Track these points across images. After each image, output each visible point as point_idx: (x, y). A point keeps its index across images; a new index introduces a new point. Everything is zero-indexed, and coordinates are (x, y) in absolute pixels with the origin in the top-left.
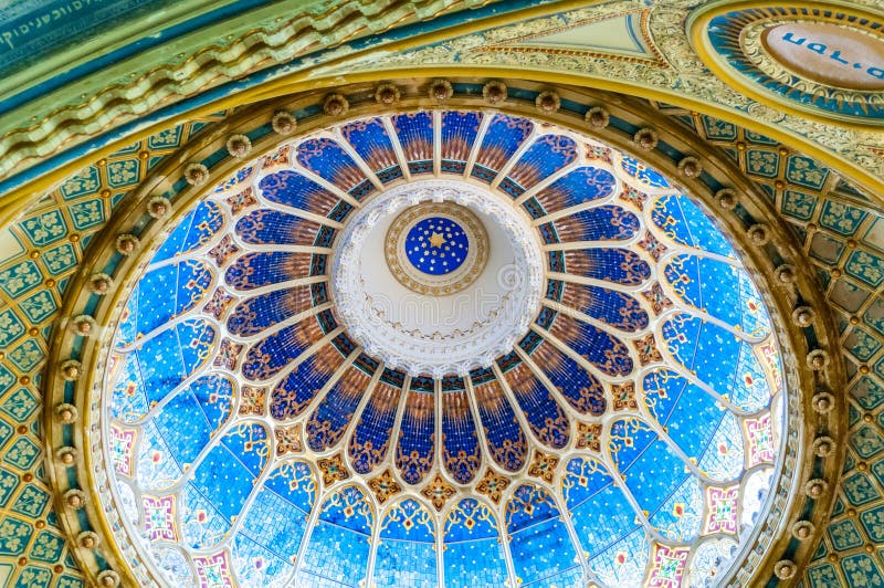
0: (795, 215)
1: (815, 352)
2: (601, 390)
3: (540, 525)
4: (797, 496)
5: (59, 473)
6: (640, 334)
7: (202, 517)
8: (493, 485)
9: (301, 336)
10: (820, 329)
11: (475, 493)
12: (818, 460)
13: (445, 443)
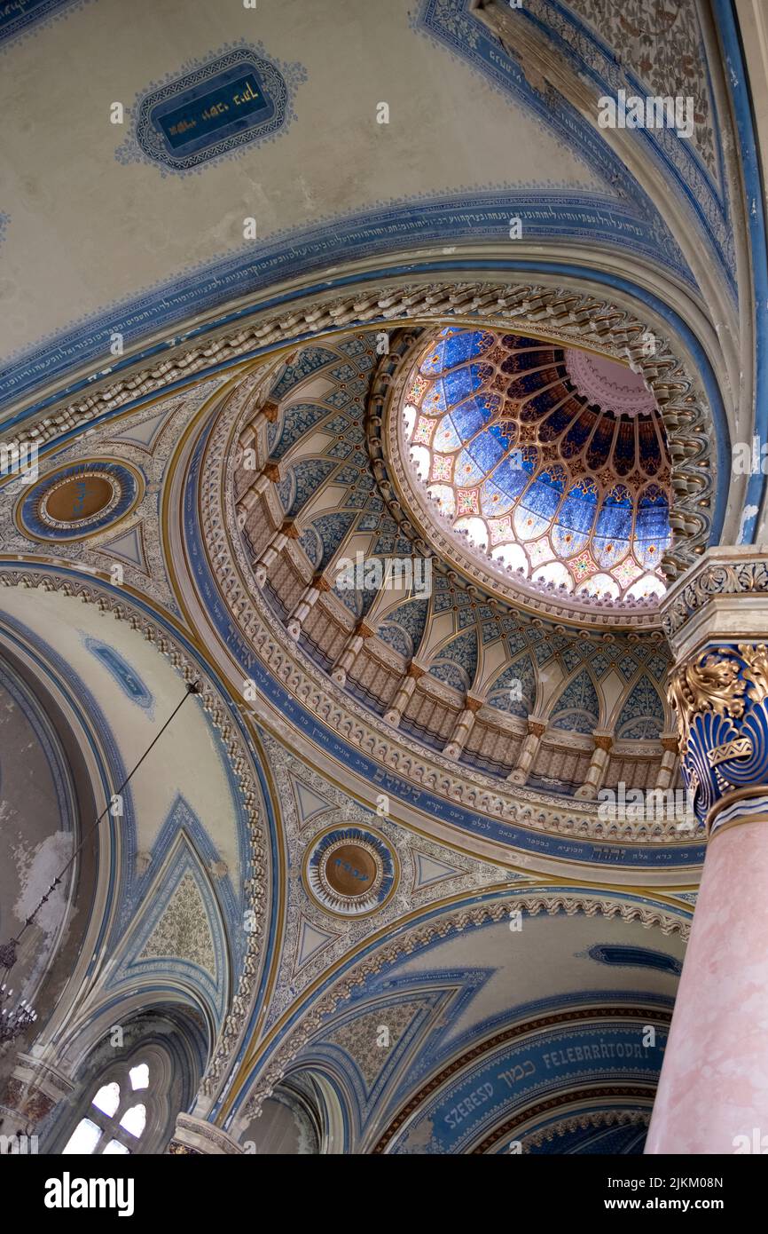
3: (656, 510)
5: (373, 450)
7: (468, 469)
8: (636, 479)
9: (545, 377)
11: (625, 483)
13: (616, 450)
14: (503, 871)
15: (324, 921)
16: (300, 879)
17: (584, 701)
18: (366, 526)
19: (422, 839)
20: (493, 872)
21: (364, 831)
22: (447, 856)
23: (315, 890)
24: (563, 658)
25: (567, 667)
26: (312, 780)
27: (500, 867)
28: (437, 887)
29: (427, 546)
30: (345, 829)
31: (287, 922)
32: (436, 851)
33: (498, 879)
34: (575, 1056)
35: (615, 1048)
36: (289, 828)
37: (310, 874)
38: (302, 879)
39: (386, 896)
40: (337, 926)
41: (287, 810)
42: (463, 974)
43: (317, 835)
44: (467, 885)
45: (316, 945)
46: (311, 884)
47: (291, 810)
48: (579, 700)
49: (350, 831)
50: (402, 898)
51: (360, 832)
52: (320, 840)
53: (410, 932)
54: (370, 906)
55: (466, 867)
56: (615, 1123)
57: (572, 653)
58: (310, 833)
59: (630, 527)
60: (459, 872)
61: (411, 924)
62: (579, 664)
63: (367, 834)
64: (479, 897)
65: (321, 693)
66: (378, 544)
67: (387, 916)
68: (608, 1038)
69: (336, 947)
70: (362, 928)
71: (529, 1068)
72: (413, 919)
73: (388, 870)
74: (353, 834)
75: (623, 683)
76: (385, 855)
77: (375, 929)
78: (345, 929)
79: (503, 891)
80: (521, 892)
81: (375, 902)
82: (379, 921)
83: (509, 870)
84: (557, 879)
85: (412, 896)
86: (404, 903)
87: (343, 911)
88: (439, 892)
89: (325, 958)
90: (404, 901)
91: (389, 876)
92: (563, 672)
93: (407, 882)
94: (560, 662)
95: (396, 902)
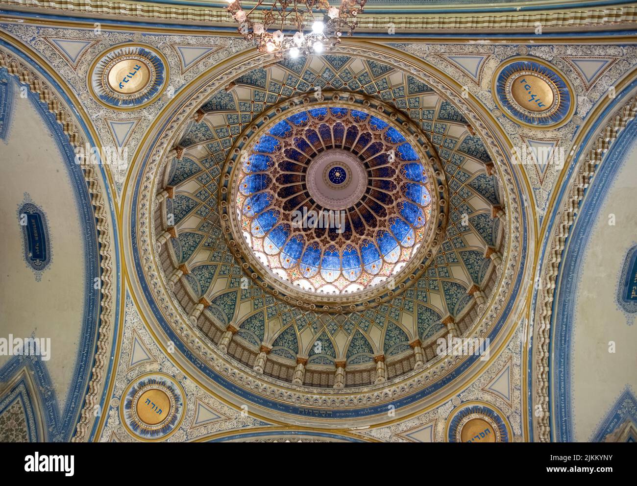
0: (353, 315)
1: (315, 307)
3: (261, 184)
4: (275, 286)
8: (275, 172)
10: (321, 309)
12: (284, 295)
13: (290, 162)
14: (122, 180)
15: (89, 57)
16: (130, 41)
17: (181, 168)
18: (327, 72)
19: (147, 126)
20: (121, 174)
21: (160, 88)
22: (133, 143)
23: (117, 51)
24: (209, 158)
25: (204, 160)
26: (211, 61)
27: (125, 178)
28: (109, 136)
29: (301, 103)
30: (164, 75)
32: (138, 136)
33: (116, 176)
36: (176, 38)
37: (132, 48)
38: (130, 43)
39: (104, 101)
40: (84, 67)
41: (191, 39)
43: (164, 56)
46: (123, 49)
47: (191, 42)
48: (182, 165)
49: (162, 78)
50: (102, 112)
51: (159, 85)
52: (158, 57)
53: (74, 118)
54: (97, 90)
58: (168, 51)
59: (255, 171)
61: (81, 121)
62: (205, 167)
63: (156, 90)
65: (261, 62)
66: (311, 73)
67: (88, 102)
69: (66, 68)
70: (80, 85)
73: (125, 102)
74: (159, 81)
75: (194, 193)
76: (136, 101)
77: (79, 95)
78: (81, 73)
79: (108, 182)
80: (108, 194)
81: (100, 93)
82: (85, 97)
83: (124, 184)
84: (121, 217)
85: (103, 119)
86: (98, 114)
87: (96, 70)
88: (105, 138)
89: (58, 60)
90: (99, 114)
91: (120, 103)
92: (201, 158)
93: (114, 115)
94: (207, 156)
95: (98, 108)
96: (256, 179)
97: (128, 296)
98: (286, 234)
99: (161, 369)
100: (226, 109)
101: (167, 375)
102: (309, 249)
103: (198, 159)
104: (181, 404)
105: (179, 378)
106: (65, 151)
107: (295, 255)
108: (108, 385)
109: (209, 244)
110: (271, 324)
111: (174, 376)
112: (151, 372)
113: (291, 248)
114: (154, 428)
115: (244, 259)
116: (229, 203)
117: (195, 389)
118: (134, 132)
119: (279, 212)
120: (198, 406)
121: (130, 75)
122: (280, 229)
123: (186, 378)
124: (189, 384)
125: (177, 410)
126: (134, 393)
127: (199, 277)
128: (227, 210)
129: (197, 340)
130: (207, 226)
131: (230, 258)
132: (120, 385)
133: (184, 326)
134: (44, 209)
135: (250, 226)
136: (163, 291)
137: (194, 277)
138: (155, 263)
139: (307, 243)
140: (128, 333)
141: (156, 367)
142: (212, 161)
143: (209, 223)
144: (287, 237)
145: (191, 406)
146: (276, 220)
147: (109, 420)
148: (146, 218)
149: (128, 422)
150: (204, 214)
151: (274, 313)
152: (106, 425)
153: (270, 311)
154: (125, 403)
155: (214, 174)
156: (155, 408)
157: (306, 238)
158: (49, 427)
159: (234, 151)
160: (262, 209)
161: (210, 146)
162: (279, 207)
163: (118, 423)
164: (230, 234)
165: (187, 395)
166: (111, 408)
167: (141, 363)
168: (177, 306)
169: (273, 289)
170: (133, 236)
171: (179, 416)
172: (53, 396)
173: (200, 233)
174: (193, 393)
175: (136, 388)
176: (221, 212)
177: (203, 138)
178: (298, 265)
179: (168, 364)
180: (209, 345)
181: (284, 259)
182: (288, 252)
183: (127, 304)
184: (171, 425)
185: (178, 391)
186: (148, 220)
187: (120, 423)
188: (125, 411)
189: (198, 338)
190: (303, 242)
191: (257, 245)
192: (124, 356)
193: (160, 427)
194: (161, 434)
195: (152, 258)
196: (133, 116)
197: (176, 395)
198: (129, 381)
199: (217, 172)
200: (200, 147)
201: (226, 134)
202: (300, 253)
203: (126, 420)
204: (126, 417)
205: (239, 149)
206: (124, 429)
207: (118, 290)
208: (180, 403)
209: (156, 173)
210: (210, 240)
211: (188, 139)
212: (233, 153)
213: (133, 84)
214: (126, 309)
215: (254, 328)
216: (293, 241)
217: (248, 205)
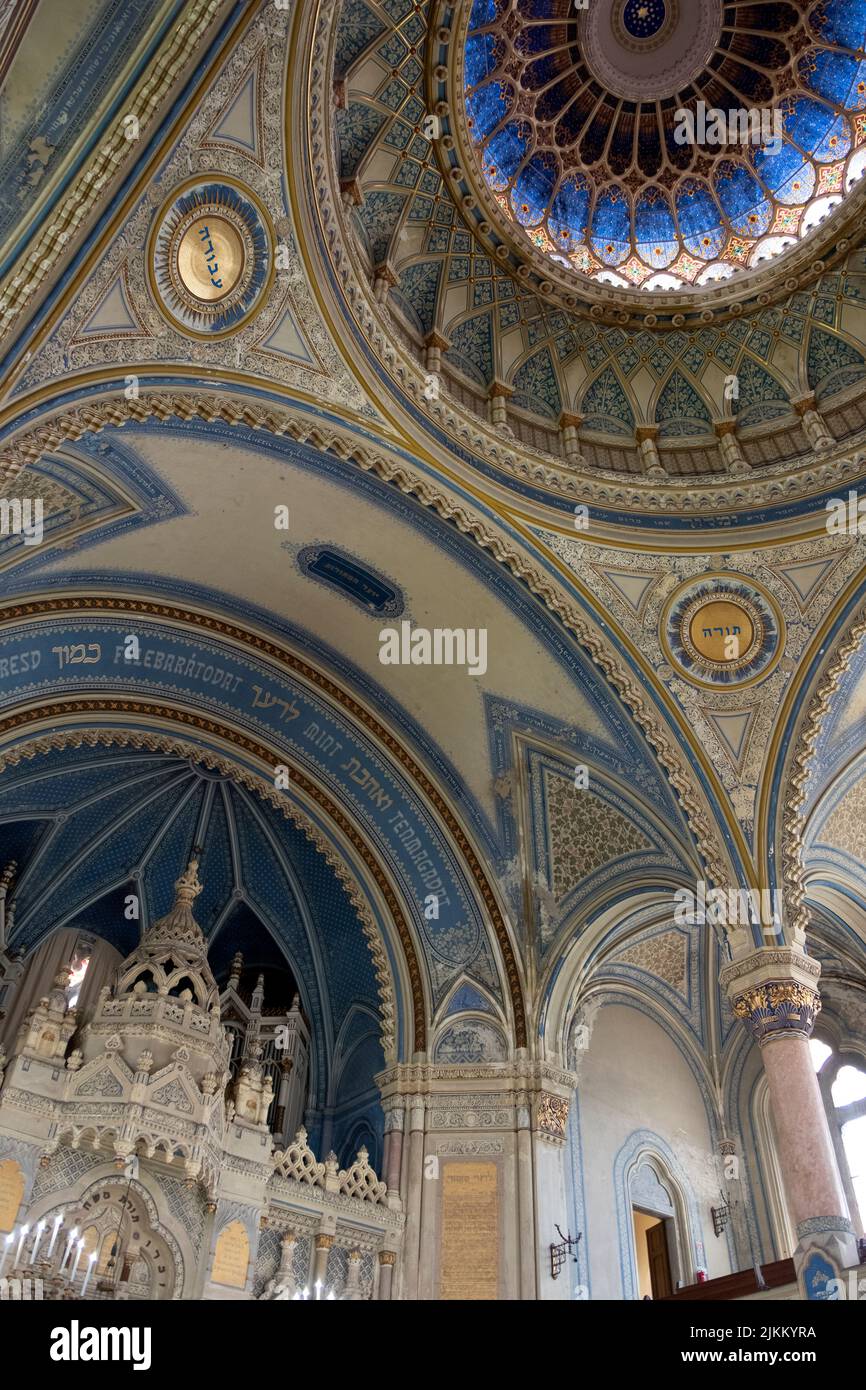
1: (822, 263)
2: (628, 166)
3: (544, 178)
4: (725, 302)
6: (674, 169)
8: (544, 134)
10: (837, 257)
12: (755, 299)
14: (362, 399)
15: (141, 298)
16: (154, 211)
17: (414, 292)
19: (308, 293)
20: (353, 393)
21: (261, 223)
22: (319, 337)
23: (158, 245)
24: (433, 233)
25: (429, 244)
26: (272, 93)
27: (363, 392)
28: (283, 364)
30: (245, 199)
31: (107, 256)
32: (313, 321)
33: (351, 404)
34: (152, 662)
35: (203, 669)
36: (197, 126)
37: (167, 218)
38: (157, 214)
39: (224, 329)
40: (152, 318)
41: (214, 100)
42: (158, 493)
43: (213, 173)
44: (315, 387)
45: (113, 323)
46: (161, 233)
47: (218, 105)
48: (410, 287)
49: (247, 207)
50: (238, 346)
51: (257, 220)
52: (209, 184)
53: (221, 394)
54: (200, 326)
55: (329, 364)
56: (160, 751)
57: (444, 235)
58: (209, 160)
60: (315, 365)
61: (232, 387)
62: (441, 252)
63: (261, 231)
64: (320, 409)
67: (210, 355)
68: (203, 656)
69: (137, 345)
70: (176, 346)
71: (93, 654)
72: (237, 383)
73: (247, 298)
74: (248, 214)
75: (468, 305)
76: (258, 276)
77: (190, 359)
78: (159, 331)
79: (349, 422)
80: (368, 436)
81: (208, 325)
82: (199, 353)
83: (371, 402)
84: (415, 446)
85: (250, 353)
86: (236, 355)
87: (168, 304)
88: (281, 373)
89: (119, 348)
90: (239, 352)
91: (243, 307)
92: (423, 246)
93: (256, 331)
94: (427, 234)
95: (229, 346)
96: (528, 181)
97: (537, 532)
98: (662, 206)
99: (680, 577)
100: (374, 135)
101: (696, 577)
102: (722, 186)
103: (421, 253)
104: (757, 595)
105: (717, 566)
106: (260, 444)
107: (709, 222)
108: (633, 662)
109: (565, 350)
110: (778, 361)
111: (708, 569)
112: (672, 593)
113: (691, 218)
114: (750, 656)
115: (637, 314)
116: (529, 261)
117: (755, 558)
118: (302, 321)
119: (615, 188)
120: (783, 576)
121: (210, 255)
122: (644, 210)
123: (728, 557)
124: (740, 559)
125: (759, 607)
126: (677, 639)
127: (602, 408)
128: (538, 273)
129: (690, 493)
130: (536, 329)
131: (616, 335)
132: (649, 648)
133: (652, 493)
134: (324, 539)
135: (595, 257)
136: (574, 479)
137: (595, 415)
138: (524, 454)
139: (709, 181)
140: (589, 577)
141: (670, 581)
142: (440, 232)
143: (534, 323)
144: (668, 208)
145: (773, 584)
146: (623, 203)
147: (681, 699)
148: (447, 412)
149: (708, 680)
150: (512, 318)
151: (765, 340)
152: (683, 708)
153: (755, 344)
154: (679, 661)
155: (465, 246)
156: (725, 631)
157: (698, 176)
158: (615, 771)
159: (452, 179)
160: (587, 213)
161: (414, 215)
162: (607, 178)
163: (695, 693)
164: (581, 303)
165: (752, 576)
166: (668, 684)
167: (647, 595)
168: (614, 478)
169: (727, 309)
170: (457, 453)
171: (769, 611)
172: (582, 736)
173: (537, 349)
174: (758, 564)
175: (673, 631)
176: (533, 287)
177: (392, 216)
178: (729, 232)
179: (682, 563)
180: (714, 482)
181: (697, 245)
182: (693, 229)
183: (548, 544)
184: (771, 633)
185: (734, 583)
186: (452, 412)
187: (698, 690)
188: (689, 671)
189: (689, 488)
190: (699, 188)
191: (635, 272)
192: (614, 608)
193: (756, 648)
194: (769, 655)
195: (513, 453)
196: (276, 303)
197: (737, 590)
198: (656, 631)
199: (465, 239)
200: (403, 235)
201: (415, 170)
202: (714, 208)
203: (703, 680)
204: (698, 677)
205: (456, 169)
206: (710, 693)
207: (517, 538)
208: (752, 595)
209: (392, 340)
210: (561, 344)
211: (377, 243)
212: (455, 184)
213: (227, 264)
214: (553, 551)
215: (758, 393)
216: (683, 202)
217: (559, 230)
